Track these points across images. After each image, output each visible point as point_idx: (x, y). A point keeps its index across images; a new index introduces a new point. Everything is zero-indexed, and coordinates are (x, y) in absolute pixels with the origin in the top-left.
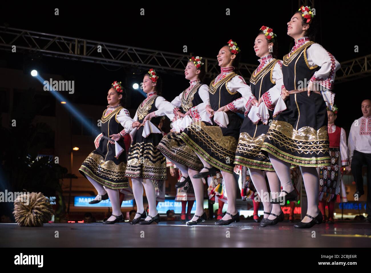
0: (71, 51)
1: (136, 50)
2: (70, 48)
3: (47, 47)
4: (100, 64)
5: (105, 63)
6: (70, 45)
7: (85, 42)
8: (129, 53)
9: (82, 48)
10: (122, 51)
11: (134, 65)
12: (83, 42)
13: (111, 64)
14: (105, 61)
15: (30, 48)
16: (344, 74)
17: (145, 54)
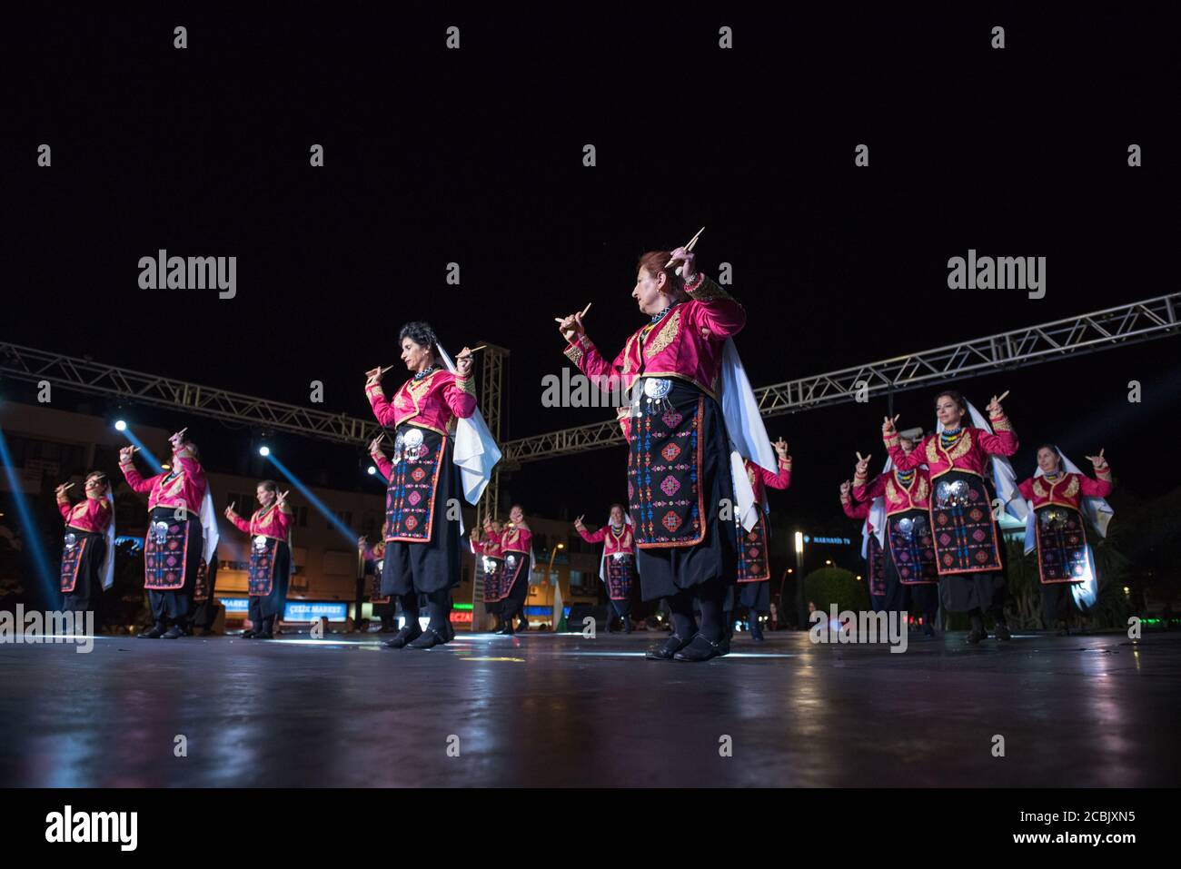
0: (177, 400)
1: (270, 405)
2: (177, 395)
3: (143, 392)
4: (218, 420)
5: (223, 418)
6: (178, 391)
7: (198, 390)
8: (260, 408)
9: (193, 397)
10: (250, 403)
11: (266, 424)
12: (196, 389)
13: (233, 420)
14: (225, 416)
15: (119, 392)
16: (533, 450)
17: (283, 410)
